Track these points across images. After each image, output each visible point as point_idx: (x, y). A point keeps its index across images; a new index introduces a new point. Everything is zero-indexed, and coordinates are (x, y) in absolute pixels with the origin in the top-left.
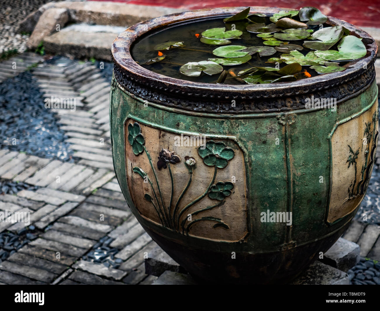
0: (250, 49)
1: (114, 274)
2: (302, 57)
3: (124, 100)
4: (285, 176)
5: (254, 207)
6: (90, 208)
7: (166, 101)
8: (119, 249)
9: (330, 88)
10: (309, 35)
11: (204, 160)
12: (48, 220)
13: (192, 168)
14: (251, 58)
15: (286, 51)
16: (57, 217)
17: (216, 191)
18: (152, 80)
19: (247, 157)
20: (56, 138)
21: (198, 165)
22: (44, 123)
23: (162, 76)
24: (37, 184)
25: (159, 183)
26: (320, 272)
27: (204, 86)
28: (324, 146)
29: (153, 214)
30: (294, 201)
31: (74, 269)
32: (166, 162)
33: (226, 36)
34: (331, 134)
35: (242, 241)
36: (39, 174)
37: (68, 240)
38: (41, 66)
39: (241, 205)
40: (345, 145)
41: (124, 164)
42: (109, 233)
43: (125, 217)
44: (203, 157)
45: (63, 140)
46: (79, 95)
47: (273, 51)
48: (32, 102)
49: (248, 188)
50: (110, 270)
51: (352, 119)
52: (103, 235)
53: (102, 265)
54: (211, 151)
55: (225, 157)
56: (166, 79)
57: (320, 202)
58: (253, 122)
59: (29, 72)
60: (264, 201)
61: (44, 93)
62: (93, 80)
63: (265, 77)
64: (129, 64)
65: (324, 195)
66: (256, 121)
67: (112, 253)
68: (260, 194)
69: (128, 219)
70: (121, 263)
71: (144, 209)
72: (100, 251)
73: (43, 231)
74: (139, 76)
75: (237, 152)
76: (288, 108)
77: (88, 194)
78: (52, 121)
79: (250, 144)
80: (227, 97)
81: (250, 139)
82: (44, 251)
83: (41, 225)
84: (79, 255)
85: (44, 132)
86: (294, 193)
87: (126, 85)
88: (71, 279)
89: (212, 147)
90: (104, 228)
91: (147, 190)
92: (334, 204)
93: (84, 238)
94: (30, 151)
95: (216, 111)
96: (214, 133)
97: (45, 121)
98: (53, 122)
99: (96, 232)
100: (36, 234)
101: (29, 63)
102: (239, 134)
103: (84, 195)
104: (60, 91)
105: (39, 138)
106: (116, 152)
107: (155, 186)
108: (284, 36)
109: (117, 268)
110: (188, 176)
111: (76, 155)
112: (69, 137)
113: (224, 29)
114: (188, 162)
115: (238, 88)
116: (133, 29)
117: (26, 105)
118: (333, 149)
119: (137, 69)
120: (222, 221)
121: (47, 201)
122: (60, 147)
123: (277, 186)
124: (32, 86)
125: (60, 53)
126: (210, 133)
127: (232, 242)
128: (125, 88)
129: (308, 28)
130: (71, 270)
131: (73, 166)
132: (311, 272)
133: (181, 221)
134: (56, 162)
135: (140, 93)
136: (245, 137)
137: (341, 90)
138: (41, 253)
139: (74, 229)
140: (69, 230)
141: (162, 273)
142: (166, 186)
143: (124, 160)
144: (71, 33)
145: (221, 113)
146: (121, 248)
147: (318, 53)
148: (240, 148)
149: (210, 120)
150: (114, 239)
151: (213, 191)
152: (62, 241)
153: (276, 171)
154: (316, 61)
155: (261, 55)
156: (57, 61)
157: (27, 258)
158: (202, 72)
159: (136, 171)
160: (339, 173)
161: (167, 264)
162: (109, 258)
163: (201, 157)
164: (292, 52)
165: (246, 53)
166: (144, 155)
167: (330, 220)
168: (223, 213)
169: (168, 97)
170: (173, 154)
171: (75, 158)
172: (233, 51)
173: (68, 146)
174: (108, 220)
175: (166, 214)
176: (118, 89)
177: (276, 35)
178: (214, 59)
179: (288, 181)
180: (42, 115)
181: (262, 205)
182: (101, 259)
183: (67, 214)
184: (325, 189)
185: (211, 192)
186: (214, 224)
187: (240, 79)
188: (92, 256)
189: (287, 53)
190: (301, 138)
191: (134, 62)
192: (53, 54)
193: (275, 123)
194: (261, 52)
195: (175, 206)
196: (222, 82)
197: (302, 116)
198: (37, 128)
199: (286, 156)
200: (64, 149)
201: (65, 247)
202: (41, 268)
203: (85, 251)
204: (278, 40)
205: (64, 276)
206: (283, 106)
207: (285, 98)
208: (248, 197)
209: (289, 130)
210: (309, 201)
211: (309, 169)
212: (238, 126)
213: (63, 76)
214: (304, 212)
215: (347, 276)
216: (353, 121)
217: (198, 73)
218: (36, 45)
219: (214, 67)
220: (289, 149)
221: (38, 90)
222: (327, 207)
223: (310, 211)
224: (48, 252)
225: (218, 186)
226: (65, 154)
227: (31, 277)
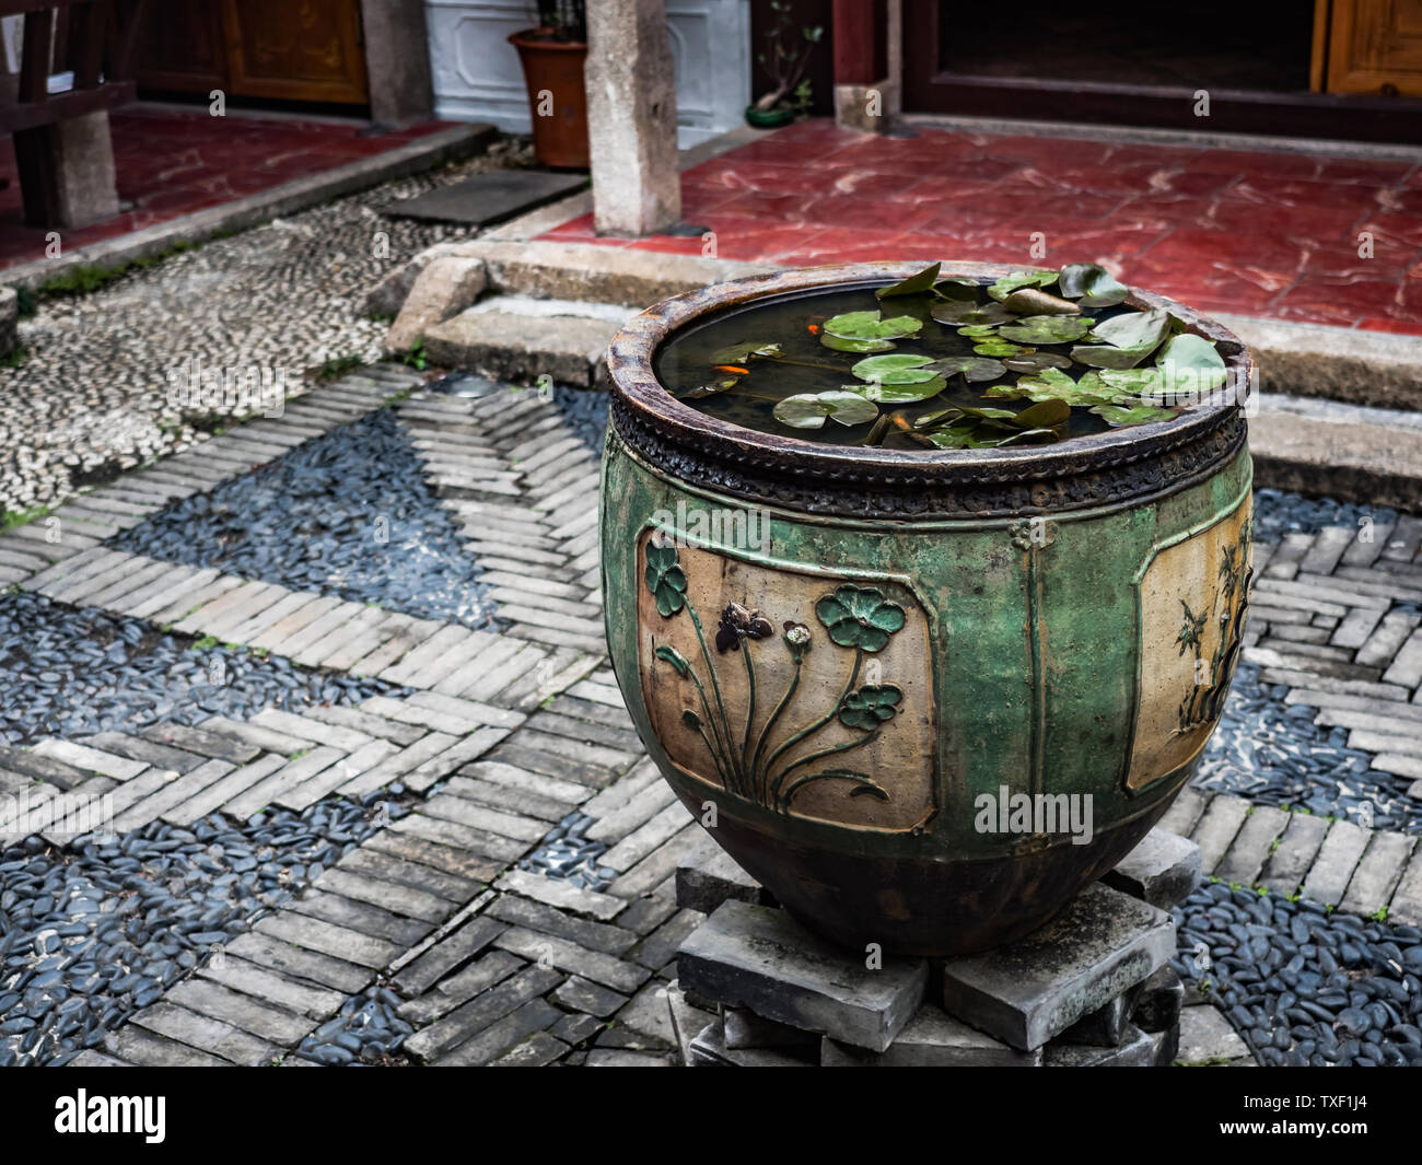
0: (943, 364)
1: (595, 905)
2: (1070, 384)
3: (638, 483)
4: (1027, 674)
5: (950, 748)
6: (539, 742)
7: (741, 488)
8: (607, 845)
9: (1140, 460)
10: (1084, 332)
11: (832, 631)
12: (436, 770)
13: (800, 650)
14: (944, 385)
15: (1030, 371)
16: (456, 764)
17: (858, 707)
18: (708, 437)
19: (935, 627)
20: (454, 572)
21: (815, 643)
22: (425, 536)
23: (731, 427)
24: (409, 683)
25: (720, 686)
26: (1104, 910)
27: (834, 452)
28: (1123, 602)
29: (703, 760)
30: (1048, 734)
31: (498, 891)
32: (738, 636)
33: (882, 332)
34: (1140, 573)
35: (920, 830)
36: (412, 660)
37: (485, 819)
38: (418, 396)
39: (918, 741)
40: (1174, 600)
41: (634, 639)
42: (582, 804)
43: (622, 765)
44: (829, 624)
45: (471, 577)
46: (508, 470)
47: (999, 369)
48: (396, 483)
49: (937, 700)
50: (587, 896)
51: (1191, 537)
52: (570, 810)
53: (567, 882)
54: (847, 611)
55: (882, 625)
56: (741, 435)
57: (1111, 739)
58: (953, 541)
59: (388, 411)
60: (976, 733)
61: (426, 462)
62: (544, 432)
63: (981, 431)
64: (651, 397)
65: (1120, 722)
66: (959, 538)
67: (592, 854)
68: (964, 715)
69: (630, 771)
70: (611, 879)
71: (680, 748)
72: (562, 848)
73: (422, 796)
74: (676, 425)
75: (912, 612)
76: (1038, 509)
77: (531, 708)
78: (445, 529)
79: (943, 595)
80: (889, 481)
81: (944, 581)
82: (426, 845)
83: (418, 783)
84: (511, 858)
85: (427, 556)
86: (1049, 715)
87: (643, 448)
88: (491, 917)
89: (851, 600)
90: (571, 792)
91: (689, 702)
92: (1143, 745)
93: (522, 815)
94: (391, 603)
95: (861, 512)
96: (856, 566)
97: (428, 529)
98: (448, 534)
99: (553, 801)
100: (407, 804)
101: (390, 390)
102: (917, 569)
103: (522, 710)
104: (465, 458)
105: (414, 571)
106: (615, 608)
107: (709, 692)
108: (1023, 333)
109: (603, 890)
110: (790, 671)
111: (501, 612)
112: (487, 570)
113: (878, 313)
114: (792, 635)
115: (917, 458)
116: (659, 312)
117: (383, 490)
118: (1145, 610)
119: (670, 409)
120: (871, 781)
121: (432, 724)
122: (465, 592)
123: (1006, 697)
124: (397, 446)
125: (463, 367)
126: (848, 565)
127: (895, 831)
128: (640, 455)
129: (1082, 315)
130: (490, 894)
131: (495, 641)
132: (1082, 910)
133: (771, 778)
134: (455, 631)
135: (677, 466)
136: (932, 576)
137: (1167, 465)
138: (418, 852)
139: (498, 792)
140: (486, 794)
141: (718, 905)
142: (736, 692)
143: (632, 629)
144: (490, 319)
145: (873, 517)
146: (611, 842)
147: (1108, 376)
148: (920, 605)
149: (847, 535)
150: (595, 821)
151: (853, 706)
152: (468, 822)
153: (1006, 661)
154: (1104, 395)
155: (970, 379)
156: (456, 386)
157: (384, 862)
158: (828, 418)
159: (665, 654)
160: (1157, 669)
161: (729, 883)
162: (582, 866)
163: (823, 625)
164: (1044, 373)
165: (933, 373)
166: (685, 617)
167: (1134, 783)
168: (875, 762)
169: (745, 477)
170: (755, 615)
171: (498, 621)
172: (901, 368)
173: (485, 592)
174: (580, 774)
175: (735, 761)
176: (621, 457)
177: (1005, 331)
178: (856, 388)
179: (1033, 685)
180: (421, 517)
181: (971, 742)
182: (565, 867)
183: (479, 758)
184: (1124, 706)
185: (847, 710)
186: (852, 787)
187: (921, 436)
188: (542, 860)
189: (1033, 375)
190: (1067, 582)
191: (663, 392)
192: (447, 367)
193: (1005, 544)
194: (970, 372)
195: (757, 744)
196: (877, 442)
197: (1071, 527)
198: (407, 546)
199: (1032, 626)
200: (475, 599)
201: (476, 837)
202: (418, 887)
203: (526, 848)
204: (1009, 342)
205: (473, 907)
206: (1024, 503)
207: (1029, 484)
208: (937, 723)
209: (1038, 560)
210: (1085, 735)
211: (1085, 656)
212: (915, 551)
213: (472, 420)
214: (1071, 761)
215: (1170, 920)
216: (1194, 541)
217: (818, 421)
218: (405, 345)
219: (856, 407)
220: (1039, 607)
221: (411, 454)
222: (1128, 751)
223: (1087, 760)
224: (434, 849)
225: (864, 696)
226: (477, 609)
227: (394, 909)
